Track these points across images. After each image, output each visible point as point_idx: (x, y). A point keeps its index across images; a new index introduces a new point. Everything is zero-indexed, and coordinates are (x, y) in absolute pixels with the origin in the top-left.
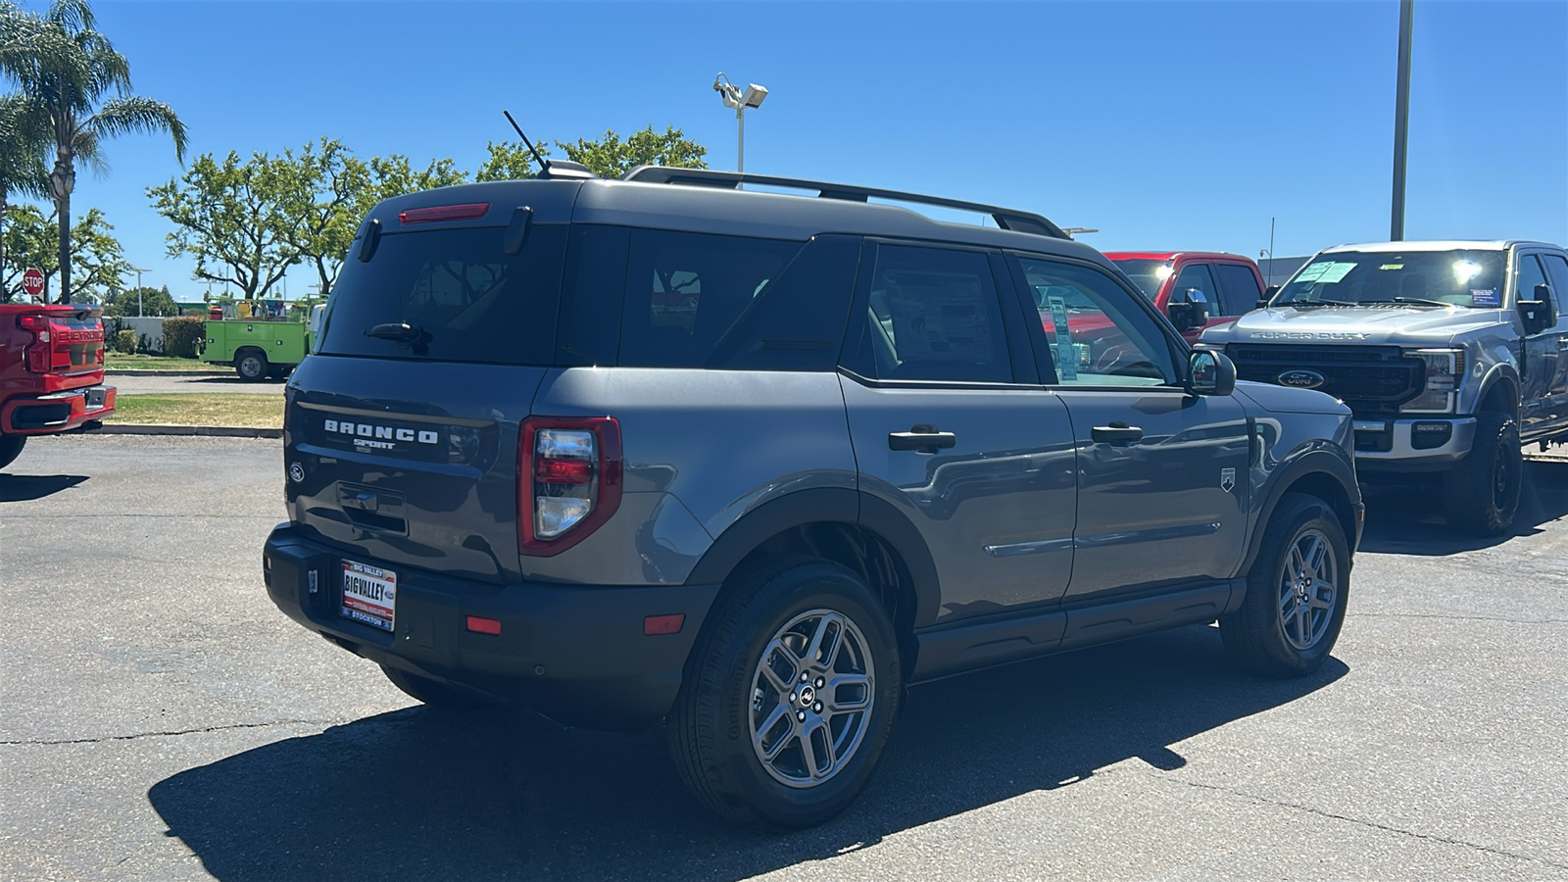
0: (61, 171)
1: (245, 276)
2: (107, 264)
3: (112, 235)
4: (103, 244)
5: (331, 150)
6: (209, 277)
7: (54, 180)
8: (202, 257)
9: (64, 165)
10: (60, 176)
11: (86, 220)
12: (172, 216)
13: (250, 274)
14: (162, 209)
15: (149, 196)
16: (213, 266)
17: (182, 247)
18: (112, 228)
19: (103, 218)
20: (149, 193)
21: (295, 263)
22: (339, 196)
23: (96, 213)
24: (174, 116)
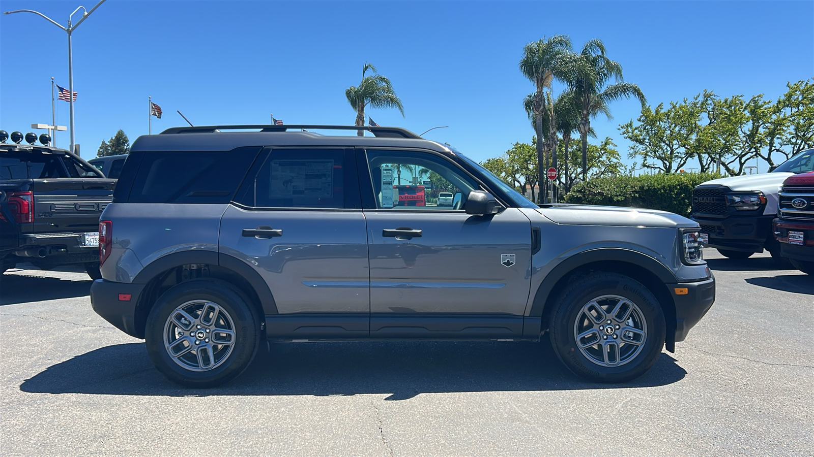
0: (583, 122)
1: (666, 165)
2: (612, 163)
3: (616, 149)
4: (612, 153)
5: (707, 96)
6: (648, 167)
7: (581, 126)
8: (646, 157)
9: (584, 119)
10: (583, 124)
11: (604, 143)
12: (630, 138)
13: (668, 164)
14: (625, 135)
15: (619, 129)
16: (650, 161)
17: (636, 153)
18: (616, 146)
19: (612, 142)
20: (620, 127)
21: (691, 157)
22: (711, 120)
23: (609, 139)
24: (639, 89)
